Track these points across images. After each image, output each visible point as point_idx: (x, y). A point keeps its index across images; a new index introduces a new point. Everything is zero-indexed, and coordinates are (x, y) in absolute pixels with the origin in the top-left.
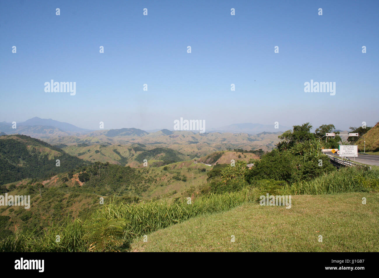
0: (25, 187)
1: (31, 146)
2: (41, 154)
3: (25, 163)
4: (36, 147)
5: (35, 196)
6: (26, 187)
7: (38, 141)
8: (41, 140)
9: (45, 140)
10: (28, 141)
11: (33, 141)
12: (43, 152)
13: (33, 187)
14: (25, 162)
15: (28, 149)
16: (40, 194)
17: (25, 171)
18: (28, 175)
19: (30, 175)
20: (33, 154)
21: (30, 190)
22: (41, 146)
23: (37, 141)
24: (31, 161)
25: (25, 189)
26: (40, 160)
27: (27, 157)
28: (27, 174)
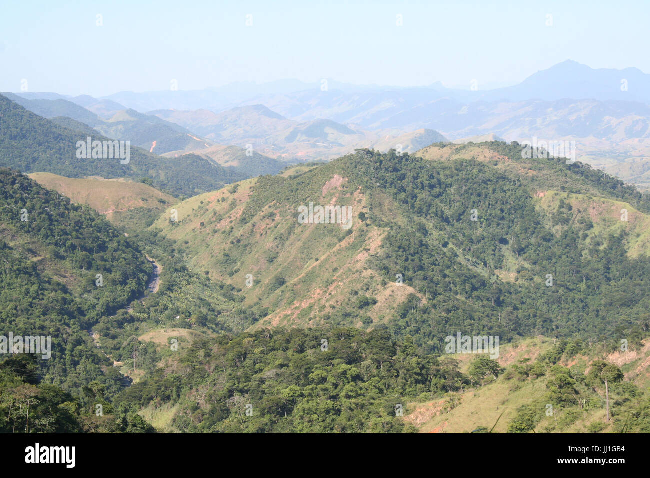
0: (538, 372)
1: (550, 193)
2: (596, 231)
3: (527, 269)
4: (575, 201)
5: (585, 415)
6: (543, 375)
7: (582, 173)
8: (594, 167)
9: (609, 168)
10: (540, 169)
11: (561, 171)
12: (605, 220)
13: (571, 377)
14: (527, 265)
15: (537, 208)
16: (606, 412)
17: (523, 303)
18: (539, 321)
19: (547, 321)
20: (558, 230)
21: (561, 387)
22: (596, 191)
23: (577, 173)
24: (550, 259)
25: (541, 384)
26: (589, 258)
27: (533, 240)
28: (535, 316)
